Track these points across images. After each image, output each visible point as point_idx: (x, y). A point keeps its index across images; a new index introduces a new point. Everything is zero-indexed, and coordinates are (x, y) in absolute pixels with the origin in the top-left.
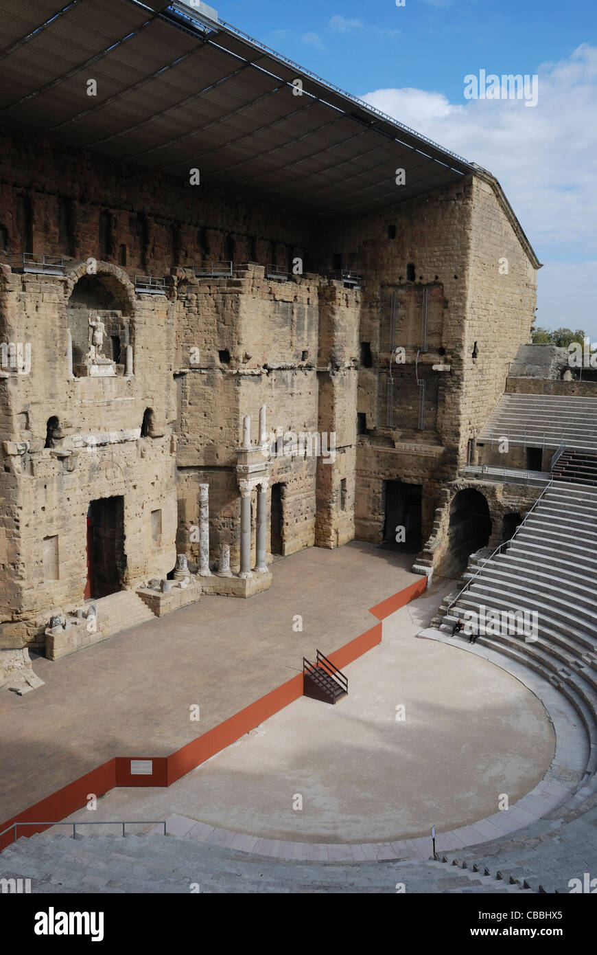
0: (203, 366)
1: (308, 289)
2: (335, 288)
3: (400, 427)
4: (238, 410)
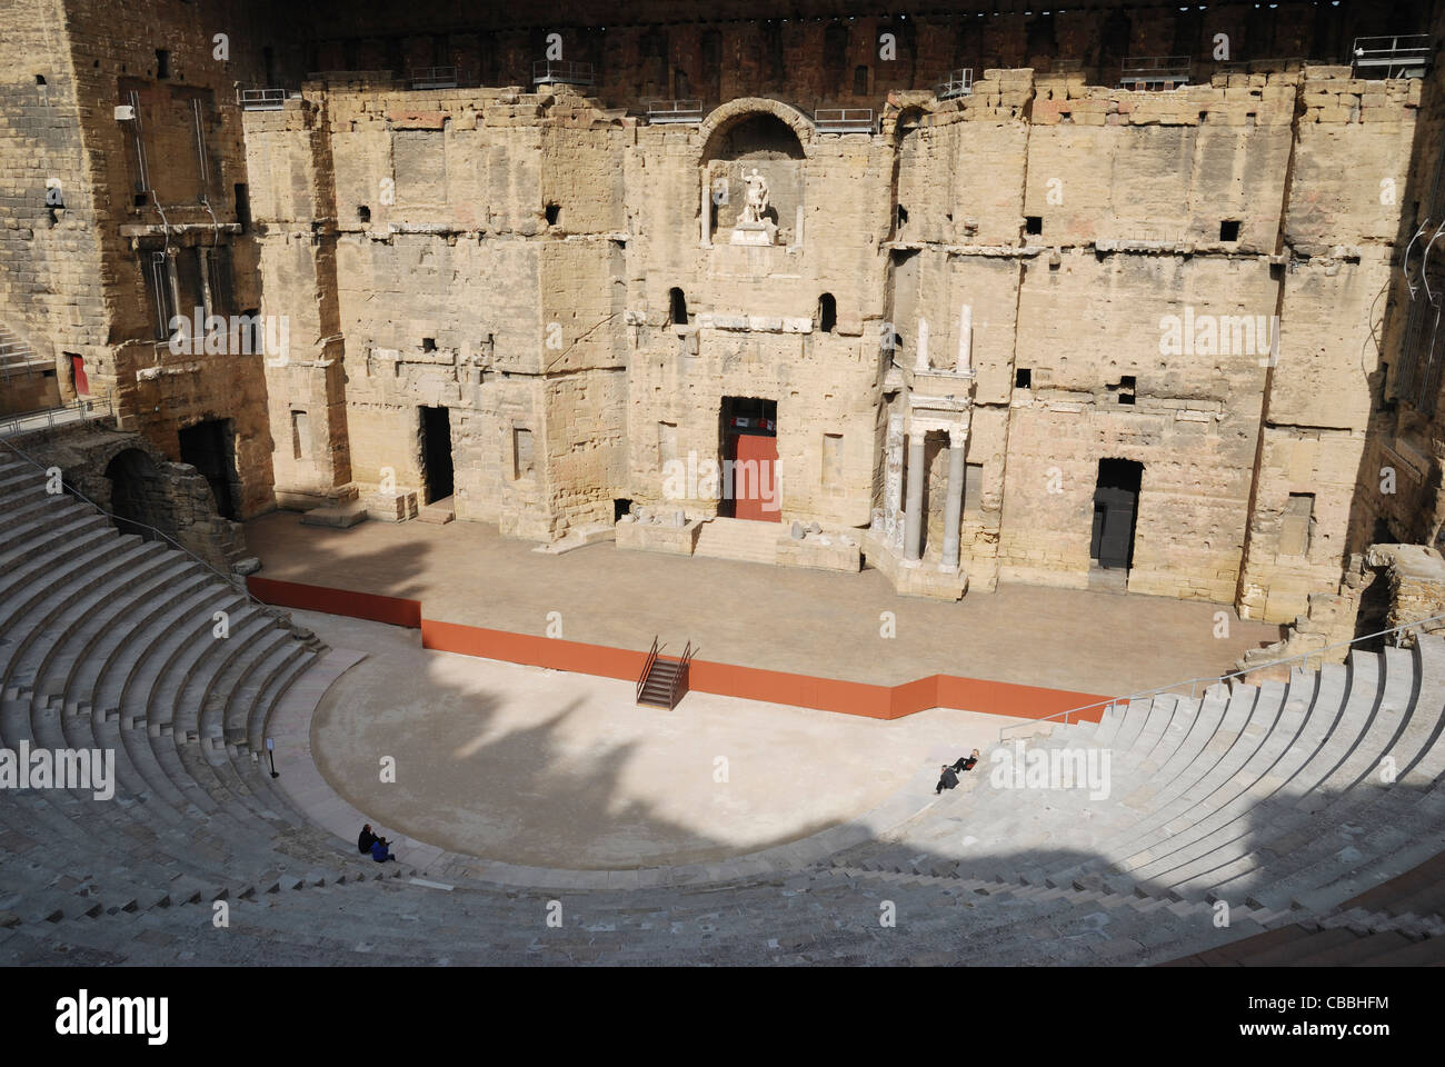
1: (1260, 93)
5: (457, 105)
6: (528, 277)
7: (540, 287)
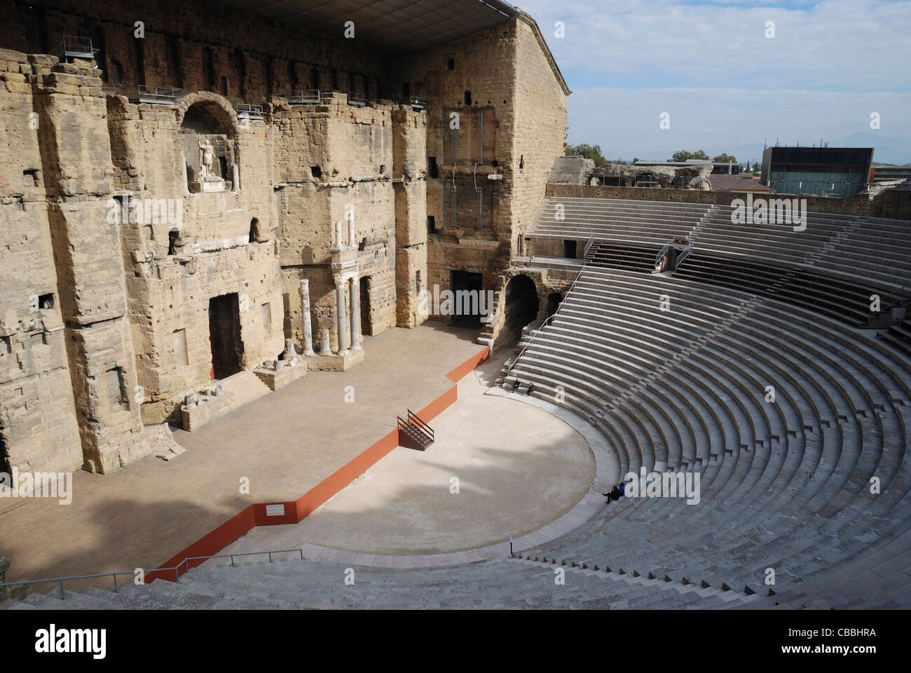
0: (298, 181)
1: (383, 113)
2: (405, 112)
3: (462, 226)
4: (330, 217)
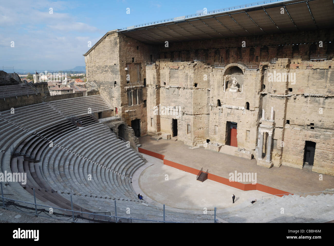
5: (181, 65)
6: (191, 97)
7: (193, 98)
